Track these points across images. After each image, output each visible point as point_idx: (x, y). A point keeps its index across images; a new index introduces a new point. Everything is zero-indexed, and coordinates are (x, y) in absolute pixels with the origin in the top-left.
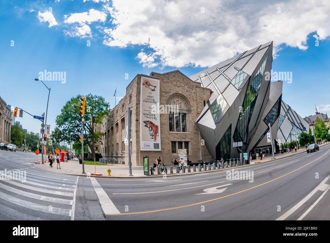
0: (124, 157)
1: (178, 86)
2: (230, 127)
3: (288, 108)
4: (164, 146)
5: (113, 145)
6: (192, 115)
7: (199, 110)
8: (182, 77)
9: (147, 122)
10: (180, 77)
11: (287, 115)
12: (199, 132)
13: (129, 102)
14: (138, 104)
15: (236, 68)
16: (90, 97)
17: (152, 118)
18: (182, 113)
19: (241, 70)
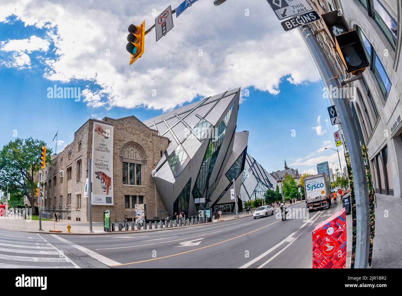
0: (70, 211)
1: (133, 134)
2: (190, 181)
3: (253, 161)
4: (116, 200)
5: (55, 197)
6: (148, 166)
7: (155, 161)
8: (138, 124)
9: (99, 173)
10: (135, 123)
11: (252, 169)
12: (155, 186)
13: (78, 150)
14: (89, 153)
15: (197, 115)
16: (30, 141)
17: (104, 168)
18: (137, 164)
19: (204, 118)
